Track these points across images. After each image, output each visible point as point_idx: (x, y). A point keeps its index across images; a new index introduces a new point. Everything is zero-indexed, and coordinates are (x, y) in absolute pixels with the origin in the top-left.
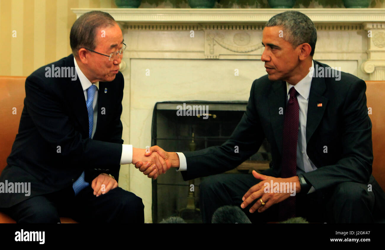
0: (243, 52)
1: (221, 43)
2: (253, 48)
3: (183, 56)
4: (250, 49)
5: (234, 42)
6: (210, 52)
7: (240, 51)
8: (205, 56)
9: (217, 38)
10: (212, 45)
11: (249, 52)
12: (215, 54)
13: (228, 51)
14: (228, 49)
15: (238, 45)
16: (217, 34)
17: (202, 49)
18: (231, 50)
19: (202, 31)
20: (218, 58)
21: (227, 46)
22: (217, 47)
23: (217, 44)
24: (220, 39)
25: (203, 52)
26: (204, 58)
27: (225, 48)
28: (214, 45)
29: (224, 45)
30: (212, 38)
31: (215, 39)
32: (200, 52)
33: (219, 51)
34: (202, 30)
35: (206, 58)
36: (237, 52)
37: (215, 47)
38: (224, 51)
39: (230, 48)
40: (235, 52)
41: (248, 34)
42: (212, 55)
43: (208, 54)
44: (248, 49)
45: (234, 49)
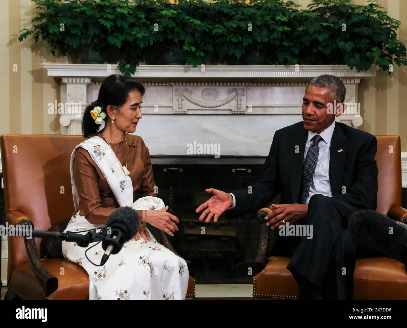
0: (211, 107)
1: (189, 98)
2: (221, 103)
4: (218, 104)
5: (202, 97)
6: (179, 107)
7: (208, 106)
8: (173, 110)
9: (185, 94)
10: (180, 101)
11: (216, 107)
12: (183, 109)
13: (196, 106)
14: (196, 104)
15: (206, 100)
16: (186, 89)
17: (170, 104)
18: (199, 106)
19: (170, 87)
20: (186, 113)
21: (195, 102)
22: (185, 102)
23: (185, 99)
24: (188, 94)
25: (172, 107)
26: (172, 113)
27: (193, 103)
28: (182, 100)
29: (192, 100)
30: (180, 93)
31: (184, 95)
32: (168, 107)
33: (187, 106)
34: (171, 85)
35: (175, 112)
36: (206, 107)
37: (183, 102)
38: (192, 106)
39: (199, 103)
40: (203, 107)
41: (215, 90)
42: (180, 110)
43: (176, 109)
44: (215, 104)
45: (202, 104)
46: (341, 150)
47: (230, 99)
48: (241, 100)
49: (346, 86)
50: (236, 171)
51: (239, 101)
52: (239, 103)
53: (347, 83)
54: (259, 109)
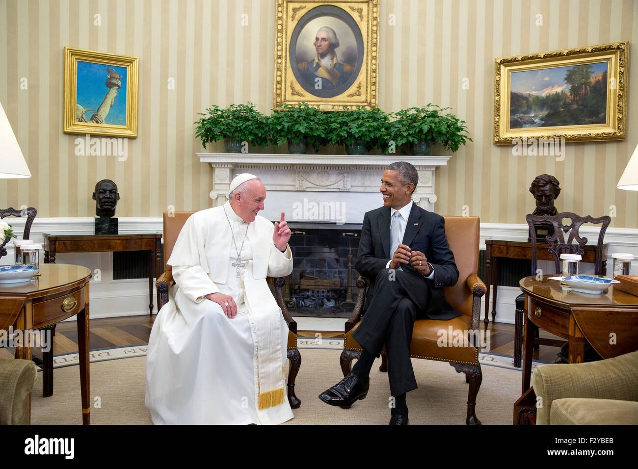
0: (324, 186)
1: (308, 179)
2: (332, 183)
3: (279, 188)
4: (329, 184)
5: (317, 178)
6: (299, 186)
7: (322, 185)
8: (295, 188)
10: (301, 181)
11: (328, 186)
12: (303, 187)
13: (313, 185)
14: (313, 184)
15: (320, 181)
16: (305, 172)
17: (293, 184)
18: (315, 185)
19: (293, 170)
20: (305, 190)
21: (312, 182)
22: (305, 182)
23: (305, 180)
24: (307, 176)
25: (295, 185)
26: (295, 190)
27: (310, 183)
28: (303, 180)
29: (310, 181)
30: (301, 175)
31: (304, 176)
33: (306, 185)
35: (297, 190)
36: (320, 186)
37: (303, 182)
38: (310, 185)
39: (314, 183)
40: (318, 186)
41: (328, 173)
42: (301, 188)
43: (297, 187)
44: (327, 184)
45: (317, 184)
46: (417, 224)
47: (338, 180)
48: (347, 181)
49: (418, 172)
50: (346, 235)
51: (345, 181)
52: (345, 183)
53: (419, 170)
54: (360, 188)
